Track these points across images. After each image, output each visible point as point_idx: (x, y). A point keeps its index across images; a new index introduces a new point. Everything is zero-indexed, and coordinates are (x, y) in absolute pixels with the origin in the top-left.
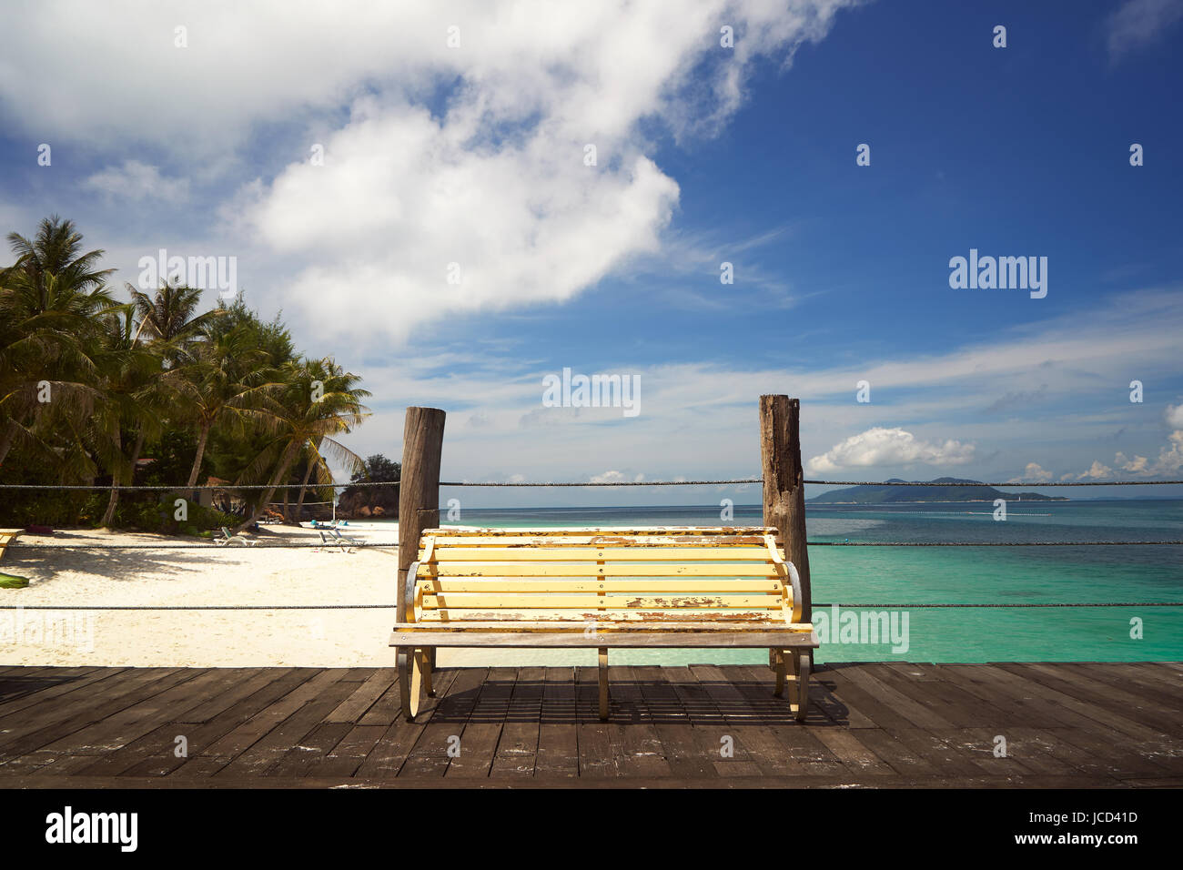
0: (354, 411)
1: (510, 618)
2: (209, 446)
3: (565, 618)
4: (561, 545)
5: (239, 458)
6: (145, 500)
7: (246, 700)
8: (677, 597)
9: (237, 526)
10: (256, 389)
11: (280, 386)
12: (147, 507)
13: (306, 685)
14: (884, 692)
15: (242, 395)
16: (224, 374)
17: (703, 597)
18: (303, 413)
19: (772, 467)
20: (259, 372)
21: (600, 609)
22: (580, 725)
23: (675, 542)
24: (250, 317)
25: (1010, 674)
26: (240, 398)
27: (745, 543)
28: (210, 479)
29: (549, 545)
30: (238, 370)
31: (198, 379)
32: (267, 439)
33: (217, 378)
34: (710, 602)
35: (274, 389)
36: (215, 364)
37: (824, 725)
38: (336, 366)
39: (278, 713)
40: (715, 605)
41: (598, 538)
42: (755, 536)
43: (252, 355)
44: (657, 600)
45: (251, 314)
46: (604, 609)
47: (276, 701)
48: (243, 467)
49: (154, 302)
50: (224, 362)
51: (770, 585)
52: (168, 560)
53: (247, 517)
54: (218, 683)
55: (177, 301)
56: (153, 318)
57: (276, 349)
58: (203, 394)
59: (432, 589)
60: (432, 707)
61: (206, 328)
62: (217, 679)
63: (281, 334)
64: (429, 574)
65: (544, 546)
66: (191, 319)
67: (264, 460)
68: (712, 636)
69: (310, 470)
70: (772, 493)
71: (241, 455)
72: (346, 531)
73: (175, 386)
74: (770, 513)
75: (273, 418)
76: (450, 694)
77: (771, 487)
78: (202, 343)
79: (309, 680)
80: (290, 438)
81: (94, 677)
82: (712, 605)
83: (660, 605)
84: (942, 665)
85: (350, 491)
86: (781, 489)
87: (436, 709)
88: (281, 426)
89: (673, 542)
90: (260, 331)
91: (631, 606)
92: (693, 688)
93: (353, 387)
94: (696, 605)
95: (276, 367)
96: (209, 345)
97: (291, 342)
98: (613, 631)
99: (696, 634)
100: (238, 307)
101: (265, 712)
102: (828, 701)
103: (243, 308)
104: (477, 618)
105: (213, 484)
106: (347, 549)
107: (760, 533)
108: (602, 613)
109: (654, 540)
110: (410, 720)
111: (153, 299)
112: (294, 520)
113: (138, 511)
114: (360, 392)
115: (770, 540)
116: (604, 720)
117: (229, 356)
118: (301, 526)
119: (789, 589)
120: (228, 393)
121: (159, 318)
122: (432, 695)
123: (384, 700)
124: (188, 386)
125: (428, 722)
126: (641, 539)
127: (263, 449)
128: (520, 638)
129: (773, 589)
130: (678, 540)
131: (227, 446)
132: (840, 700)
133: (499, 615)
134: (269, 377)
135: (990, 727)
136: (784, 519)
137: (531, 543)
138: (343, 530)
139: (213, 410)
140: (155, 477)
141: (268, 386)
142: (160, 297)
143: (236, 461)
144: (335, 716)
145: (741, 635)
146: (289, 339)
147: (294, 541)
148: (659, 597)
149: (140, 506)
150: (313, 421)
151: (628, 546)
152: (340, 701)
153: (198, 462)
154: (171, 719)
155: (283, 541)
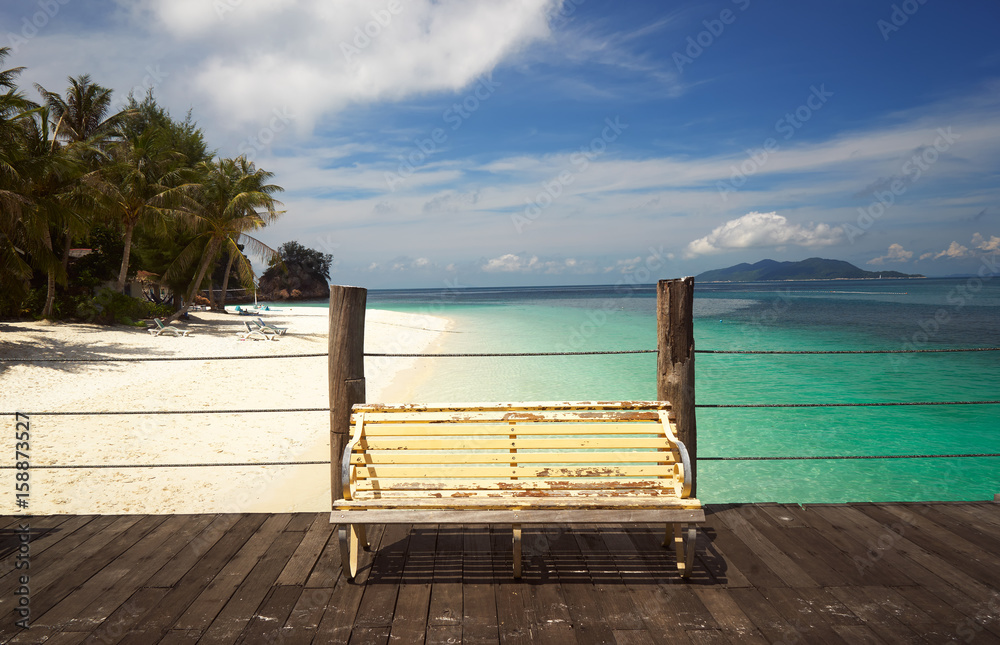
0: (268, 205)
1: (433, 487)
2: (134, 240)
3: (482, 487)
4: (477, 421)
5: (164, 253)
6: (81, 293)
7: (205, 556)
8: (580, 467)
9: (169, 315)
10: (174, 189)
11: (196, 185)
12: (84, 300)
13: (255, 536)
14: (757, 542)
15: (162, 195)
16: (143, 176)
17: (603, 467)
18: (221, 211)
19: (667, 340)
20: (175, 173)
21: (512, 478)
22: (497, 585)
23: (579, 418)
24: (161, 114)
25: (867, 518)
26: (160, 198)
27: (642, 418)
28: (139, 273)
29: (467, 420)
30: (156, 170)
31: (118, 179)
32: (188, 235)
33: (136, 179)
34: (609, 471)
35: (191, 190)
36: (132, 164)
37: (705, 583)
38: (249, 161)
39: (234, 574)
40: (614, 474)
41: (510, 414)
42: (650, 411)
43: (168, 156)
44: (563, 471)
45: (162, 111)
46: (516, 478)
47: (232, 557)
48: (168, 261)
49: (66, 102)
50: (142, 163)
51: (662, 456)
52: (109, 352)
53: (176, 308)
54: (178, 533)
55: (89, 102)
56: (67, 119)
57: (191, 149)
58: (123, 195)
59: (364, 462)
60: (368, 564)
61: (119, 129)
62: (176, 529)
63: (193, 133)
64: (360, 448)
65: (462, 422)
66: (104, 120)
67: (187, 256)
68: (612, 513)
69: (231, 262)
70: (666, 364)
71: (166, 250)
72: (269, 316)
73: (96, 187)
74: (664, 381)
75: (193, 216)
76: (382, 547)
77: (665, 358)
78: (118, 143)
79: (257, 530)
80: (210, 235)
81: (67, 529)
82: (611, 474)
83: (566, 474)
84: (807, 506)
85: (268, 276)
86: (674, 360)
87: (372, 565)
88: (201, 224)
89: (577, 418)
90: (174, 131)
91: (540, 475)
92: (592, 537)
93: (267, 182)
94: (597, 474)
95: (190, 167)
96: (126, 145)
97: (204, 141)
98: (525, 508)
99: (598, 511)
100: (149, 105)
101: (223, 572)
102: (709, 554)
103: (154, 105)
104: (405, 487)
105: (142, 277)
106: (270, 336)
107: (654, 408)
108: (514, 482)
109: (560, 415)
110: (351, 580)
111: (65, 98)
112: (219, 308)
113: (76, 304)
114: (273, 188)
115: (664, 415)
116: (518, 580)
117: (145, 157)
118: (226, 313)
119: (680, 466)
120: (148, 193)
121: (73, 119)
122: (367, 548)
123: (326, 556)
124: (109, 187)
125: (367, 583)
126: (548, 415)
127: (186, 245)
128: (444, 515)
129: (665, 460)
130: (582, 416)
131: (151, 242)
132: (720, 552)
133: (423, 484)
134: (187, 177)
135: (848, 585)
136: (676, 387)
137: (451, 419)
138: (265, 316)
139: (135, 209)
140: (87, 272)
141: (186, 187)
142: (72, 98)
143: (161, 255)
144: (287, 577)
145: (637, 512)
146: (202, 138)
147: (221, 328)
148: (564, 467)
149: (77, 299)
150: (230, 218)
151: (537, 421)
152: (287, 558)
153: (126, 258)
154: (143, 581)
155: (211, 328)
